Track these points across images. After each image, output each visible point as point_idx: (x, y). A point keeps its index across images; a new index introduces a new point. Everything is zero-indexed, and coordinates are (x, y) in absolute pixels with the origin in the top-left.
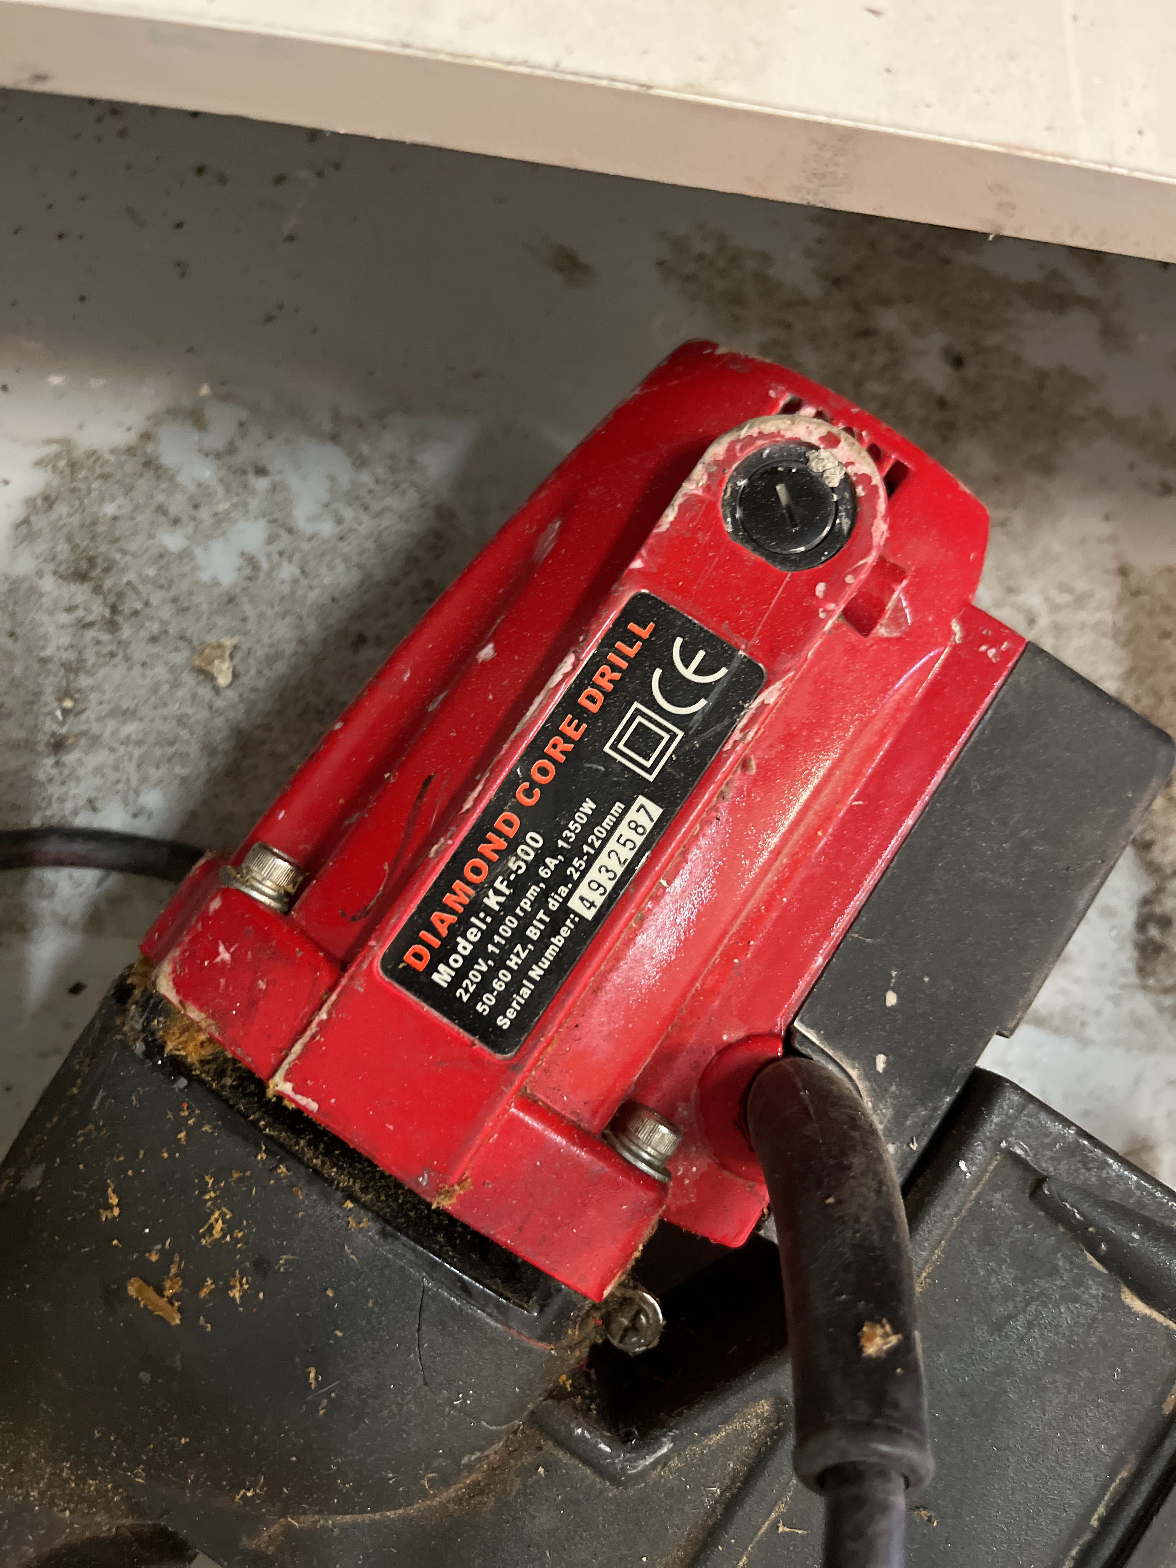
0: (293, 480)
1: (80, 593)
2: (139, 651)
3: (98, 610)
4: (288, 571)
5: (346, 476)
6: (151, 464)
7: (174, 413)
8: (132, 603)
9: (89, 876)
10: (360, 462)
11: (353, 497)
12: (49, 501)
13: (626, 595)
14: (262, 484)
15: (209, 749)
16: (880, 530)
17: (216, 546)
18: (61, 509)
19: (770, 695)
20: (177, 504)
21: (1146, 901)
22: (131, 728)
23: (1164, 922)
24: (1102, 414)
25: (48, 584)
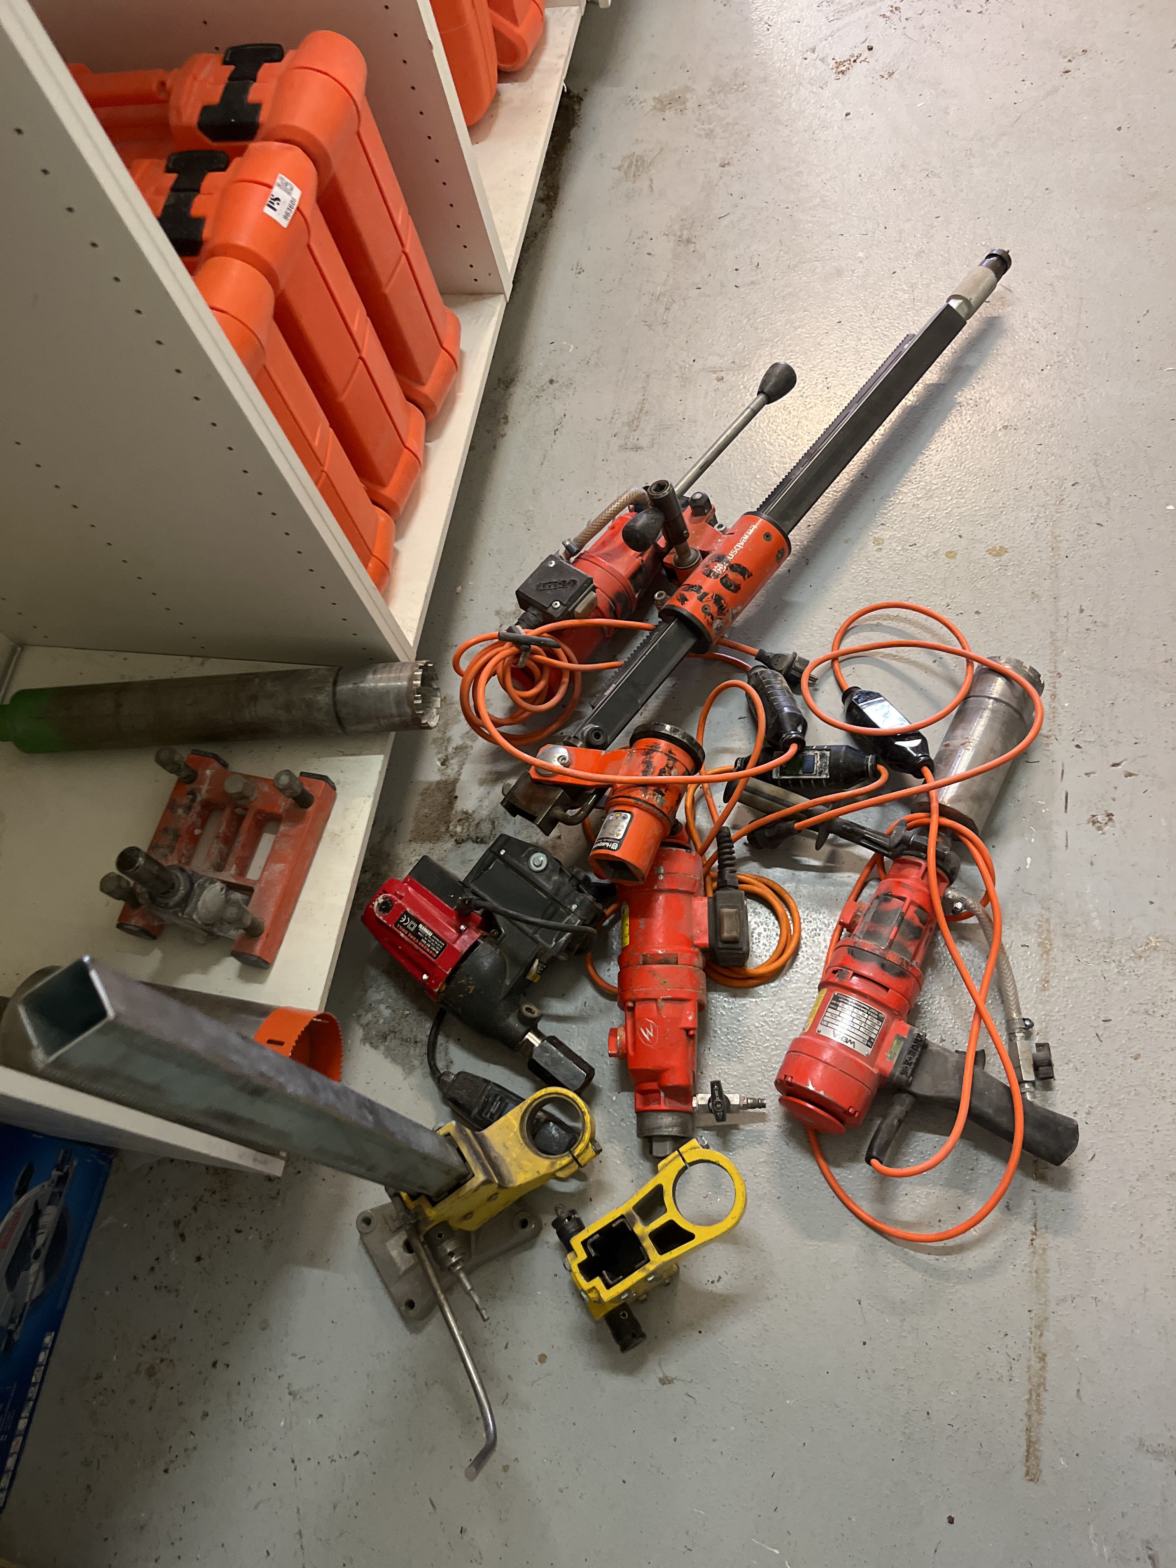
0: (373, 999)
1: (389, 1038)
2: (400, 1028)
3: (392, 1035)
4: (390, 1000)
5: (374, 989)
6: (367, 1025)
7: (358, 1020)
8: (392, 1029)
9: (439, 1037)
10: (371, 987)
11: (378, 988)
12: (371, 1043)
13: (394, 927)
14: (373, 1005)
15: (420, 1015)
16: (390, 895)
17: (384, 1013)
18: (373, 1041)
19: (408, 910)
20: (375, 1020)
21: (473, 841)
22: (415, 1029)
23: (477, 838)
24: (380, 842)
25: (386, 1044)
